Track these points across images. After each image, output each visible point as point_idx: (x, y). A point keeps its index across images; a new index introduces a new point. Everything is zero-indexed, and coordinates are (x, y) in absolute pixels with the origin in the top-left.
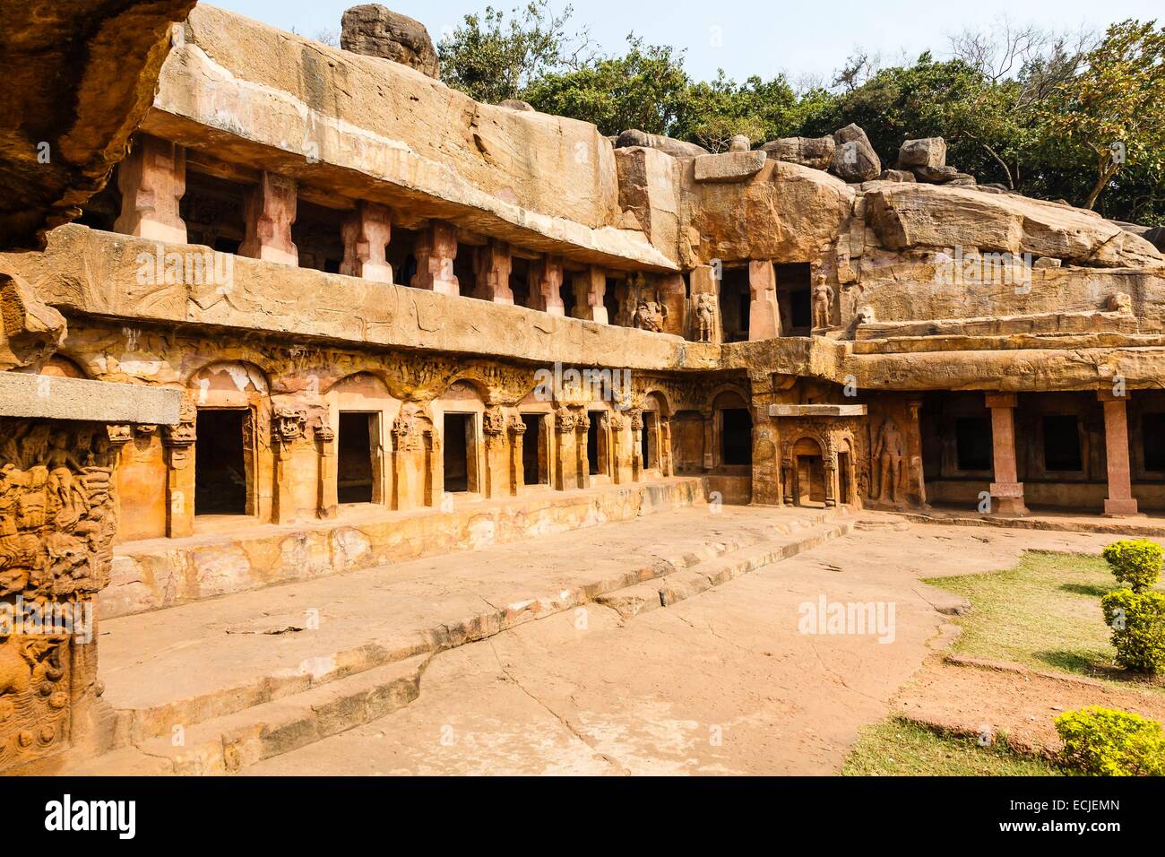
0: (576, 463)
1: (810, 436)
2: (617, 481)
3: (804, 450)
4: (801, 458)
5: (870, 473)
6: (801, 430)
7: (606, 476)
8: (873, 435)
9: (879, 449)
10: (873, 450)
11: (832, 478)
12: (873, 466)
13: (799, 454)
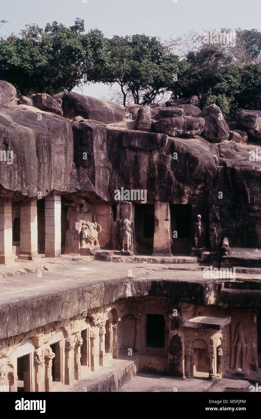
0: (73, 365)
1: (201, 338)
2: (93, 369)
3: (197, 345)
4: (195, 350)
5: (231, 353)
6: (196, 335)
7: (87, 367)
8: (233, 332)
9: (236, 339)
10: (232, 340)
11: (213, 363)
12: (232, 349)
13: (194, 347)
